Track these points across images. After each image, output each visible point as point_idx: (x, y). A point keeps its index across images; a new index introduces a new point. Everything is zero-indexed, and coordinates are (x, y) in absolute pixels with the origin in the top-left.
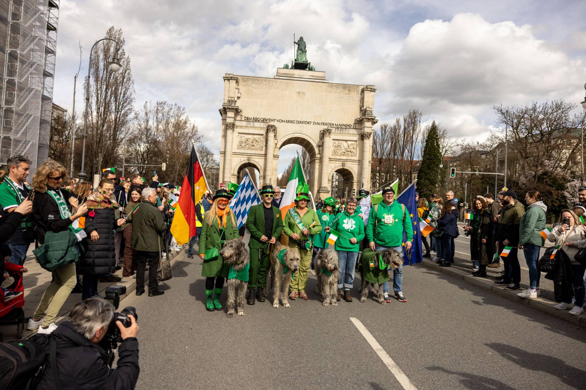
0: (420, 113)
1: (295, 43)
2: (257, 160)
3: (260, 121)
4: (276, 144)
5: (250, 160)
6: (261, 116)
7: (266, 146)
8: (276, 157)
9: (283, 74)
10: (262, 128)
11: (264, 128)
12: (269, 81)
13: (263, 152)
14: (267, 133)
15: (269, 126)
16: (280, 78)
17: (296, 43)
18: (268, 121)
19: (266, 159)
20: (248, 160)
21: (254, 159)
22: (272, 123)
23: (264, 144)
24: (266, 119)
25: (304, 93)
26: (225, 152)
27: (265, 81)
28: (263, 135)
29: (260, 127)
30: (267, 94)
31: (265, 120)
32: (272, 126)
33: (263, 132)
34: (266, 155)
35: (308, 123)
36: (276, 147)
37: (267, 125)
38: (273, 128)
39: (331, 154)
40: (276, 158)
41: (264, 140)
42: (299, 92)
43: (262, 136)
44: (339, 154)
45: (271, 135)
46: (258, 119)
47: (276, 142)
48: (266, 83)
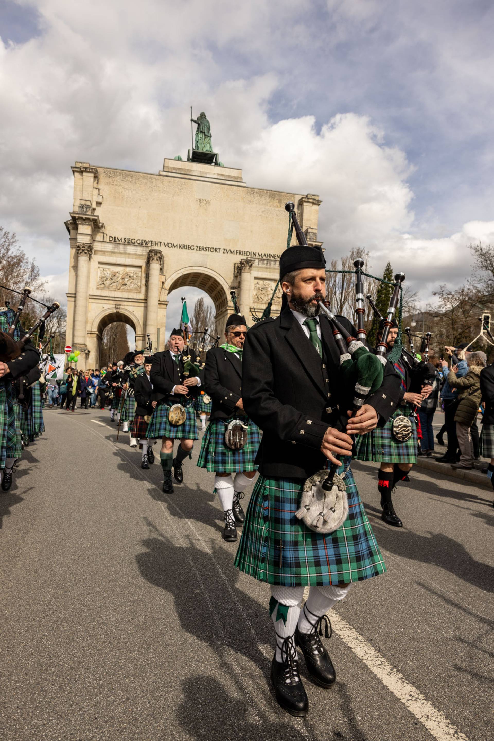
0: (366, 252)
1: (192, 120)
2: (131, 309)
3: (136, 244)
4: (163, 283)
5: (119, 308)
6: (138, 236)
7: (147, 286)
8: (163, 303)
9: (175, 169)
10: (139, 256)
11: (142, 255)
12: (151, 178)
13: (142, 296)
14: (148, 263)
15: (151, 251)
16: (170, 174)
17: (195, 122)
18: (149, 245)
19: (146, 307)
20: (116, 308)
21: (126, 307)
22: (156, 248)
23: (144, 282)
24: (145, 241)
25: (208, 202)
26: (75, 294)
27: (144, 178)
28: (140, 267)
29: (135, 254)
30: (147, 199)
31: (143, 243)
32: (157, 252)
33: (142, 262)
34: (146, 300)
35: (216, 250)
36: (162, 288)
37: (148, 250)
38: (159, 255)
39: (252, 301)
40: (163, 306)
41: (144, 275)
42: (200, 200)
43: (140, 270)
44: (264, 302)
45: (155, 266)
46: (133, 241)
47: (164, 280)
48: (145, 181)
